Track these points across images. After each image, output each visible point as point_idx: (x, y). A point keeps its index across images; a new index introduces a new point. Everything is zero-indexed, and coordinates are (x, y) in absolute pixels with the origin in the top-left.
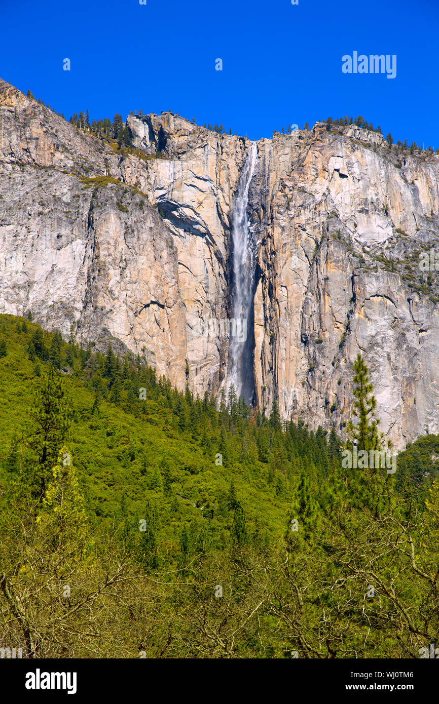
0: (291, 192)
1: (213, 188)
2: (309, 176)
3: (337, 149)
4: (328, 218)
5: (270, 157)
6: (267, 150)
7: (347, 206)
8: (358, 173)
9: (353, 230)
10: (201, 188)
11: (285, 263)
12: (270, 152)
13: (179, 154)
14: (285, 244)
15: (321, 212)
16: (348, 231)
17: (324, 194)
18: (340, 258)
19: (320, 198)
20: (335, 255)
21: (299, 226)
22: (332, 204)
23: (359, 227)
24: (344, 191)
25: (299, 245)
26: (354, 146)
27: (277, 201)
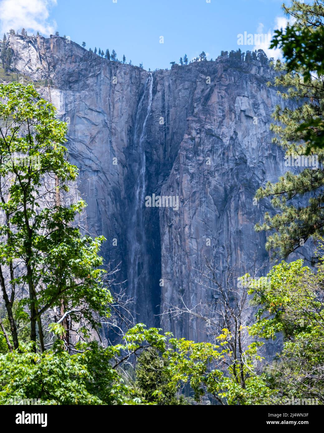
0: (199, 136)
1: (107, 121)
2: (215, 117)
3: (243, 88)
4: (237, 164)
5: (170, 91)
6: (167, 84)
7: (254, 151)
8: (264, 115)
9: (261, 177)
10: (94, 121)
11: (195, 213)
12: (169, 86)
13: (70, 82)
14: (195, 193)
15: (230, 158)
16: (257, 179)
17: (232, 138)
18: (252, 210)
19: (228, 142)
20: (247, 206)
21: (208, 173)
22: (239, 149)
23: (268, 174)
24: (251, 134)
25: (209, 194)
26: (260, 85)
27: (185, 145)
